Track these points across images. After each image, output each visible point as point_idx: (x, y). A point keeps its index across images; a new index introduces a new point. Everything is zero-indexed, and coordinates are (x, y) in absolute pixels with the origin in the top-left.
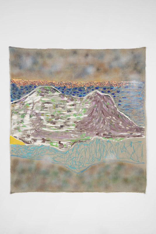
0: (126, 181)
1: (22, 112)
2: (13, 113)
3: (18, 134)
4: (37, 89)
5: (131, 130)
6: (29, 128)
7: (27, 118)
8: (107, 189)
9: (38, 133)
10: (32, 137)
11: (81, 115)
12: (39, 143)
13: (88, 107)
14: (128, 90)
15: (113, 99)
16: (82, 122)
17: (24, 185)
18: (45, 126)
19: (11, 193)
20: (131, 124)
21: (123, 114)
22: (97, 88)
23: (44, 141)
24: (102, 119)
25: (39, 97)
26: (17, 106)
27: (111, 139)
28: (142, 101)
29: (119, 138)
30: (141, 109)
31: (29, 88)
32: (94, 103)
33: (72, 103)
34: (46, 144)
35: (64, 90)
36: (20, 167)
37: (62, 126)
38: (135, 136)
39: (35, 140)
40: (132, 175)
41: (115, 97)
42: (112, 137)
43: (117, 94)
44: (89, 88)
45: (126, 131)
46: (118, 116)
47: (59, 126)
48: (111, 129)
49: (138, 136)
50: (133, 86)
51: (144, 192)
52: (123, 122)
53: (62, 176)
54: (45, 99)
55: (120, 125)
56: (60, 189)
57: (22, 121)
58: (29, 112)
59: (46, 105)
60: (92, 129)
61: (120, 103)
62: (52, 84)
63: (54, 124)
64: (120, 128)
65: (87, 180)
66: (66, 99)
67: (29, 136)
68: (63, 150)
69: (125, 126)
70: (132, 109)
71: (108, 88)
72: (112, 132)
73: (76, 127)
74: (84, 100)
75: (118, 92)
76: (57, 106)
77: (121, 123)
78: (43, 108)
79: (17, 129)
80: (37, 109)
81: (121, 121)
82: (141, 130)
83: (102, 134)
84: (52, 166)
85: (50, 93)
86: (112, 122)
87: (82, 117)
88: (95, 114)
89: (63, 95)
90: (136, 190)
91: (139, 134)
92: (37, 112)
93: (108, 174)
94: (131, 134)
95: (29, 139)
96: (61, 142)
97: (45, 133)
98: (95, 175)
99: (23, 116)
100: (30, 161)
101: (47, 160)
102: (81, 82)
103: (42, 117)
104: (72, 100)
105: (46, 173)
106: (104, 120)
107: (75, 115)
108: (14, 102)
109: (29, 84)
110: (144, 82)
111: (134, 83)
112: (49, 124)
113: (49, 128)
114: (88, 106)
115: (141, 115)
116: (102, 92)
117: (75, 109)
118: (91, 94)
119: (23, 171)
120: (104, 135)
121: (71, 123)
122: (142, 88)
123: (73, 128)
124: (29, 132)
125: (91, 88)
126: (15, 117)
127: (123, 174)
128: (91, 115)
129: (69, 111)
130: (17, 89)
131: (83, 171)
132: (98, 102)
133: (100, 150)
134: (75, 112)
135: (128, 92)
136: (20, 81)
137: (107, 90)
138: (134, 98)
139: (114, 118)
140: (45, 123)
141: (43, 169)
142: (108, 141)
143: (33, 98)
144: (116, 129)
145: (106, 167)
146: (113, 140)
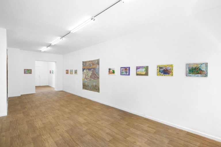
0: (96, 89)
2: (83, 74)
3: (83, 78)
9: (86, 78)
11: (90, 74)
12: (85, 80)
14: (97, 69)
17: (84, 88)
28: (99, 71)
30: (99, 73)
36: (84, 84)
40: (97, 88)
42: (95, 79)
46: (95, 75)
47: (88, 77)
53: (88, 87)
56: (88, 90)
57: (84, 76)
61: (96, 72)
66: (89, 71)
68: (88, 82)
73: (90, 77)
76: (87, 73)
82: (99, 78)
85: (87, 70)
90: (98, 92)
92: (85, 74)
94: (97, 79)
96: (88, 80)
101: (86, 83)
102: (90, 68)
108: (83, 72)
111: (98, 67)
114: (91, 72)
115: (99, 75)
120: (93, 79)
122: (99, 68)
125: (92, 69)
128: (92, 74)
132: (93, 72)
133: (93, 82)
136: (84, 68)
140: (86, 76)
141: (86, 85)
143: (85, 71)
144: (95, 77)
145: (94, 86)
146: (95, 80)
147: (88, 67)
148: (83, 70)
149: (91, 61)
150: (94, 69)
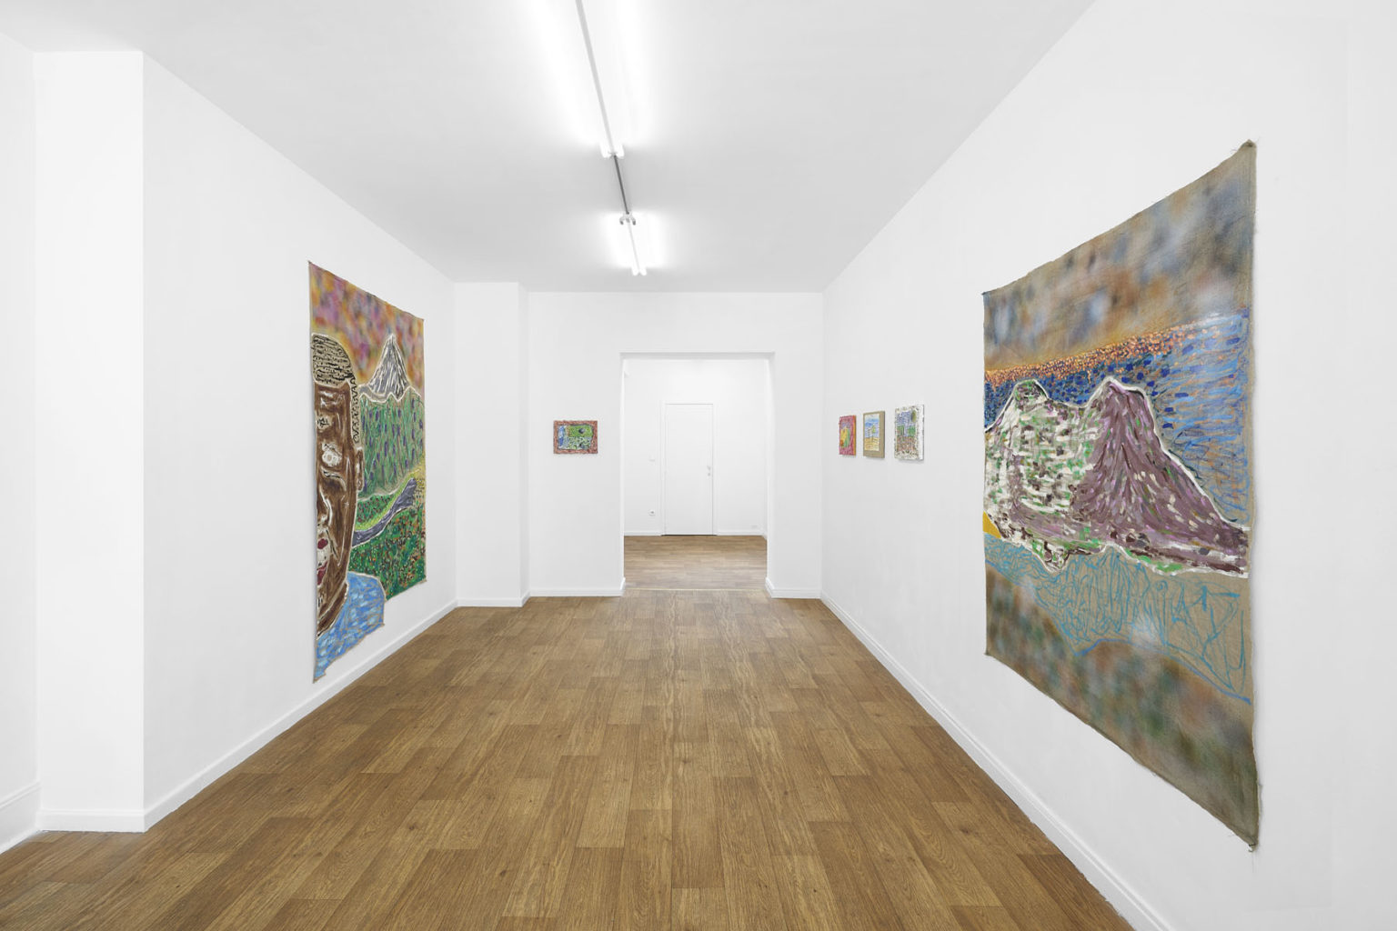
1: (998, 455)
2: (989, 455)
3: (993, 510)
4: (1015, 391)
5: (1202, 533)
6: (1005, 495)
7: (1003, 471)
8: (1137, 748)
9: (1019, 512)
10: (1010, 521)
11: (1080, 464)
12: (1016, 538)
13: (1093, 437)
14: (1192, 359)
15: (1149, 406)
16: (1083, 489)
17: (1000, 644)
18: (1026, 494)
19: (987, 654)
20: (1204, 510)
21: (1178, 462)
22: (1111, 369)
23: (1024, 534)
24: (1125, 479)
25: (1018, 413)
26: (992, 438)
27: (1145, 562)
28: (1240, 404)
29: (1168, 562)
30: (1237, 440)
31: (1005, 391)
32: (1107, 422)
33: (1065, 425)
34: (1027, 544)
35: (1051, 387)
36: (999, 592)
37: (1049, 498)
38: (1215, 566)
39: (1013, 530)
40: (1205, 733)
41: (1156, 393)
42: (1151, 552)
43: (1161, 384)
44: (1095, 371)
45: (1188, 536)
46: (1164, 471)
47: (1045, 495)
48: (1146, 521)
49: (1228, 567)
50: (1207, 342)
51: (1254, 841)
52: (1178, 497)
53: (1049, 649)
54: (1025, 418)
55: (1171, 508)
57: (998, 478)
59: (1027, 434)
60: (1104, 515)
61: (1169, 419)
62: (1036, 372)
63: (1039, 488)
64: (1171, 521)
65: (1093, 687)
66: (1055, 413)
67: (1005, 517)
68: (1050, 569)
69: (1187, 516)
70: (1207, 444)
71: (1138, 363)
72: (1149, 531)
73: (1072, 503)
74: (1085, 412)
75: (1165, 373)
76: (1041, 437)
77: (1173, 499)
78: (1023, 441)
79: (993, 496)
80: (1015, 444)
81: (1173, 491)
82: (1236, 540)
83: (1124, 536)
84: (1036, 612)
85: (1031, 400)
86: (1148, 495)
87: (1082, 471)
88: (1108, 461)
89: (1051, 403)
91: (1231, 559)
92: (1015, 452)
93: (1137, 691)
94: (1205, 551)
95: (1006, 526)
96: (1049, 546)
97: (1026, 513)
98: (1110, 681)
99: (998, 463)
100: (1007, 584)
101: (1027, 591)
102: (1080, 357)
103: (1022, 469)
104: (1065, 416)
105: (1027, 627)
106: (1128, 483)
107: (1071, 464)
108: (989, 428)
109: (1006, 380)
110: (1246, 312)
111: (1213, 324)
112: (1032, 489)
113: (1030, 500)
114: (1093, 434)
115: (1238, 471)
116: (1125, 381)
117: (1070, 444)
118: (1100, 390)
120: (1129, 540)
121: (1064, 488)
122: (1240, 341)
123: (1066, 504)
124: (1006, 507)
125: (1101, 370)
126: (989, 467)
127: (1177, 716)
128: (1100, 467)
129: (1060, 451)
130: (992, 397)
131: (1084, 653)
132: (1116, 418)
133: (1119, 591)
134: (1070, 455)
135: (1193, 370)
136: (995, 375)
137: (1136, 371)
138: (1214, 394)
139: (1153, 477)
140: (1026, 485)
141: (1024, 613)
142: (1138, 567)
143: (1011, 416)
144: (1160, 521)
146: (1152, 566)
147: (1046, 357)
148: (995, 400)
149: (1095, 251)
150: (1136, 368)
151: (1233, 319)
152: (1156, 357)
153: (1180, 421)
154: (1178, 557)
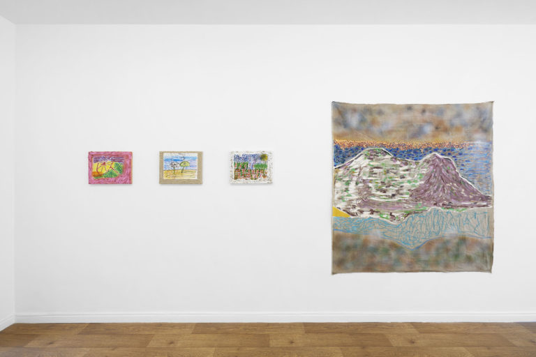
1: (347, 179)
2: (336, 179)
4: (365, 151)
5: (474, 198)
6: (354, 197)
7: (352, 186)
8: (447, 268)
9: (366, 203)
10: (358, 208)
11: (417, 181)
13: (424, 172)
14: (472, 152)
15: (454, 163)
16: (417, 190)
17: (349, 265)
18: (374, 195)
19: (333, 273)
20: (474, 192)
21: (466, 180)
22: (436, 150)
23: (372, 212)
24: (441, 186)
25: (368, 161)
26: (341, 172)
27: (451, 210)
28: (489, 165)
29: (461, 209)
30: (488, 174)
31: (355, 151)
32: (432, 167)
33: (406, 167)
34: (375, 216)
35: (396, 153)
37: (393, 195)
38: (479, 206)
39: (362, 212)
40: (474, 252)
42: (453, 207)
43: (459, 157)
44: (426, 150)
45: (470, 200)
46: (460, 182)
47: (390, 195)
48: (451, 198)
49: (484, 206)
50: (477, 148)
51: (490, 271)
52: (465, 189)
53: (393, 254)
54: (375, 163)
55: (462, 193)
57: (347, 190)
58: (355, 179)
59: (375, 170)
60: (430, 198)
62: (383, 145)
63: (385, 192)
64: (462, 196)
65: (424, 257)
66: (398, 163)
67: (354, 207)
68: (395, 223)
69: (468, 194)
71: (449, 150)
72: (453, 201)
73: (411, 196)
74: (420, 164)
75: (460, 154)
76: (388, 172)
77: (463, 190)
78: (372, 173)
79: (341, 198)
80: (364, 175)
81: (463, 188)
82: (487, 199)
83: (441, 204)
84: (382, 242)
85: (381, 156)
86: (453, 190)
87: (417, 184)
88: (432, 180)
89: (395, 159)
90: (480, 269)
91: (485, 203)
92: (365, 178)
93: (447, 250)
94: (476, 203)
95: (355, 211)
96: (393, 214)
97: (374, 203)
98: (433, 252)
99: (348, 183)
100: (355, 237)
101: (375, 235)
102: (416, 143)
103: (370, 185)
104: (406, 164)
105: (375, 250)
106: (443, 187)
107: (409, 182)
108: (337, 167)
109: (355, 145)
110: (491, 143)
111: (479, 143)
112: (379, 193)
113: (378, 197)
114: (425, 171)
116: (442, 155)
117: (409, 174)
118: (428, 156)
119: (348, 248)
120: (444, 205)
121: (405, 191)
122: (488, 149)
123: (407, 197)
124: (354, 203)
126: (338, 184)
127: (465, 251)
128: (428, 181)
129: (403, 177)
130: (341, 152)
131: (418, 248)
132: (436, 166)
133: (438, 222)
134: (409, 178)
135: (472, 154)
137: (447, 152)
139: (455, 185)
140: (374, 191)
142: (448, 212)
143: (360, 162)
144: (458, 197)
145: (446, 243)
146: (454, 211)
151: (486, 144)
152: (457, 149)
153: (467, 168)
154: (466, 206)
